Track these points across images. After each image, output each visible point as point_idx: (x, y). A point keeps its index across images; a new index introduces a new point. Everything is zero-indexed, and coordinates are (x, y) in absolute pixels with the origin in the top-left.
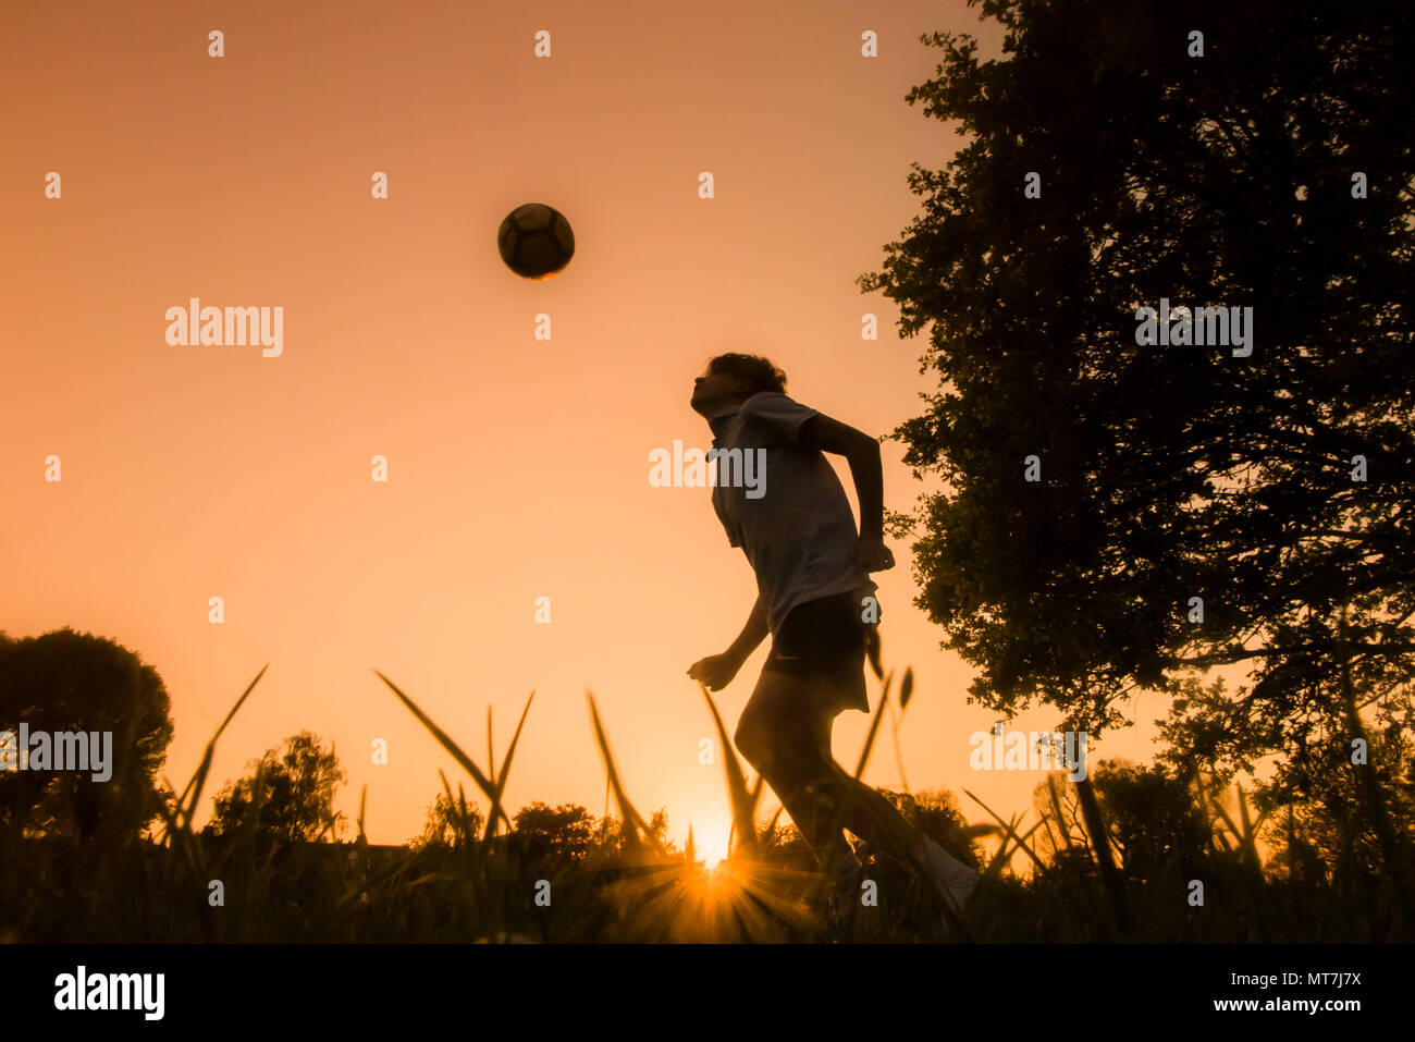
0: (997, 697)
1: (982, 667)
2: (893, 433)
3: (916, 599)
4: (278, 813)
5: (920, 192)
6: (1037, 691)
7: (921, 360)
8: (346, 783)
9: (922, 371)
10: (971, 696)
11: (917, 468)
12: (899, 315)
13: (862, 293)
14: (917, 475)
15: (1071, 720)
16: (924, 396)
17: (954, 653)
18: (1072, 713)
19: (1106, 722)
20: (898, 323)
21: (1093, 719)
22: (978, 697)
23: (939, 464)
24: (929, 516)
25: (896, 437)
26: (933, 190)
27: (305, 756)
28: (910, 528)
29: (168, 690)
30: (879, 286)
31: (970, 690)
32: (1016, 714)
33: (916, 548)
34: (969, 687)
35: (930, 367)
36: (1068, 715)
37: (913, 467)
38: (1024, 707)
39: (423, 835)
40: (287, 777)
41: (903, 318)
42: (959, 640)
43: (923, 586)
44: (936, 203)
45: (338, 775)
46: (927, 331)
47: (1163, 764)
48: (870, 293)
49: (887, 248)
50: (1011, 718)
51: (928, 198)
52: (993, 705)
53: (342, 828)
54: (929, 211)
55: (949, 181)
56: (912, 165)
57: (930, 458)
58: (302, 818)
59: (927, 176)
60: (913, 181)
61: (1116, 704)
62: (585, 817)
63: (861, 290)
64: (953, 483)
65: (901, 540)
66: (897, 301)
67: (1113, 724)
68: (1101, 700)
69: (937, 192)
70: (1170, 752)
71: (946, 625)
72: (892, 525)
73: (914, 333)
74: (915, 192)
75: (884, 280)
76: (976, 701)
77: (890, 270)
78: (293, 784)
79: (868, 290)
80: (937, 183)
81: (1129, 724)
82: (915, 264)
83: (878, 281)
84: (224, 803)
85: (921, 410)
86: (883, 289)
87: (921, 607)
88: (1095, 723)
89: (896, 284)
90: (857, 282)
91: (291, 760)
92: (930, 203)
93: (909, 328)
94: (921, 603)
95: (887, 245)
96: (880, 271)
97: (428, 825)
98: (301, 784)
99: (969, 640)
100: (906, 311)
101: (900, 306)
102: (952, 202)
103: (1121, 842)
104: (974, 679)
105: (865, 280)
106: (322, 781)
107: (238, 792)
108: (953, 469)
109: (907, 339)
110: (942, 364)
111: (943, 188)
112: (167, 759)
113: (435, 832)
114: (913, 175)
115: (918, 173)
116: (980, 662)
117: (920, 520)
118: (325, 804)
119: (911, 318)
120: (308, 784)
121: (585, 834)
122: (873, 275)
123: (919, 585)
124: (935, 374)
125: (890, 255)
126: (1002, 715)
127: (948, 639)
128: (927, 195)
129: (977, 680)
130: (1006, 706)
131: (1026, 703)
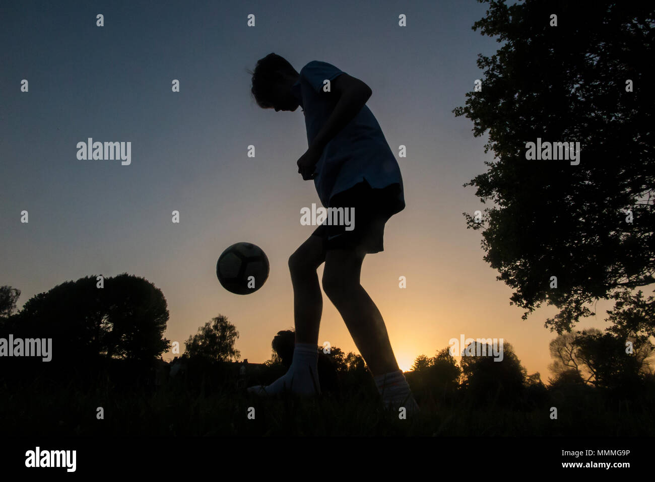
0: (525, 302)
1: (516, 289)
2: (470, 182)
3: (484, 257)
4: (212, 349)
5: (483, 68)
6: (545, 299)
7: (485, 146)
8: (238, 337)
9: (486, 152)
10: (512, 301)
11: (482, 198)
12: (473, 126)
13: (456, 116)
14: (482, 201)
15: (563, 313)
16: (487, 163)
17: (503, 282)
18: (564, 309)
19: (581, 314)
20: (473, 130)
21: (574, 312)
22: (515, 302)
23: (493, 195)
24: (490, 219)
25: (472, 184)
26: (489, 66)
27: (221, 326)
28: (481, 224)
29: (165, 298)
30: (464, 113)
31: (511, 299)
32: (534, 310)
33: (484, 234)
34: (511, 297)
35: (489, 150)
36: (561, 310)
37: (480, 197)
38: (538, 306)
39: (271, 359)
40: (215, 335)
41: (475, 127)
42: (505, 276)
43: (488, 251)
44: (491, 72)
45: (235, 334)
46: (487, 133)
47: (610, 333)
48: (460, 117)
49: (467, 95)
50: (532, 311)
51: (486, 70)
52: (522, 305)
53: (238, 356)
54: (487, 76)
55: (497, 61)
56: (479, 55)
57: (488, 193)
58: (221, 352)
59: (486, 59)
60: (479, 62)
61: (585, 305)
62: (340, 353)
63: (455, 115)
64: (500, 204)
65: (477, 230)
66: (472, 120)
67: (585, 314)
68: (578, 302)
69: (491, 67)
70: (614, 327)
71: (499, 269)
72: (473, 223)
73: (481, 134)
74: (480, 68)
75: (467, 110)
76: (514, 304)
77: (468, 105)
78: (217, 337)
79: (459, 115)
80: (491, 63)
81: (593, 314)
82: (481, 102)
83: (463, 111)
84: (190, 345)
85: (486, 170)
86: (466, 114)
87: (487, 261)
88: (576, 314)
89: (472, 112)
90: (453, 112)
91: (216, 327)
92: (487, 73)
93: (478, 132)
94: (487, 259)
95: (468, 93)
96: (464, 106)
97: (273, 356)
98: (220, 337)
99: (510, 275)
100: (476, 124)
101: (474, 122)
102: (498, 71)
103: (595, 368)
104: (513, 294)
105: (457, 111)
106: (228, 336)
107: (195, 340)
108: (499, 197)
109: (478, 137)
110: (495, 148)
111: (495, 64)
112: (167, 327)
113: (276, 359)
114: (479, 59)
115: (482, 58)
116: (515, 286)
117: (486, 221)
118: (230, 346)
119: (479, 127)
120: (223, 337)
121: (340, 360)
122: (461, 108)
123: (486, 251)
124: (492, 153)
125: (469, 98)
126: (527, 310)
127: (500, 275)
128: (486, 69)
129: (515, 294)
130: (529, 306)
131: (539, 305)
